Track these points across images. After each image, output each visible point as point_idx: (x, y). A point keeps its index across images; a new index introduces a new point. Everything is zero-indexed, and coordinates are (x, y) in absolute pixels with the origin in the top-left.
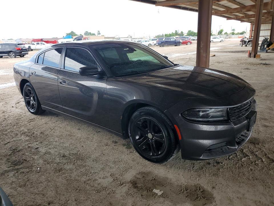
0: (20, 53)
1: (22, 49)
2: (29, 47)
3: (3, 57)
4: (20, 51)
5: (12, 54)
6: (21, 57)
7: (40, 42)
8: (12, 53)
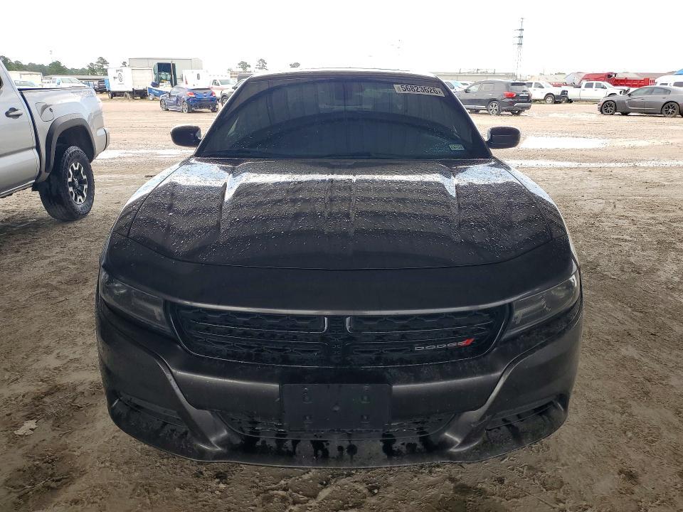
0: (511, 105)
1: (517, 96)
2: (564, 92)
3: (481, 111)
4: (511, 100)
5: (494, 107)
6: (514, 114)
7: (595, 82)
8: (494, 104)
